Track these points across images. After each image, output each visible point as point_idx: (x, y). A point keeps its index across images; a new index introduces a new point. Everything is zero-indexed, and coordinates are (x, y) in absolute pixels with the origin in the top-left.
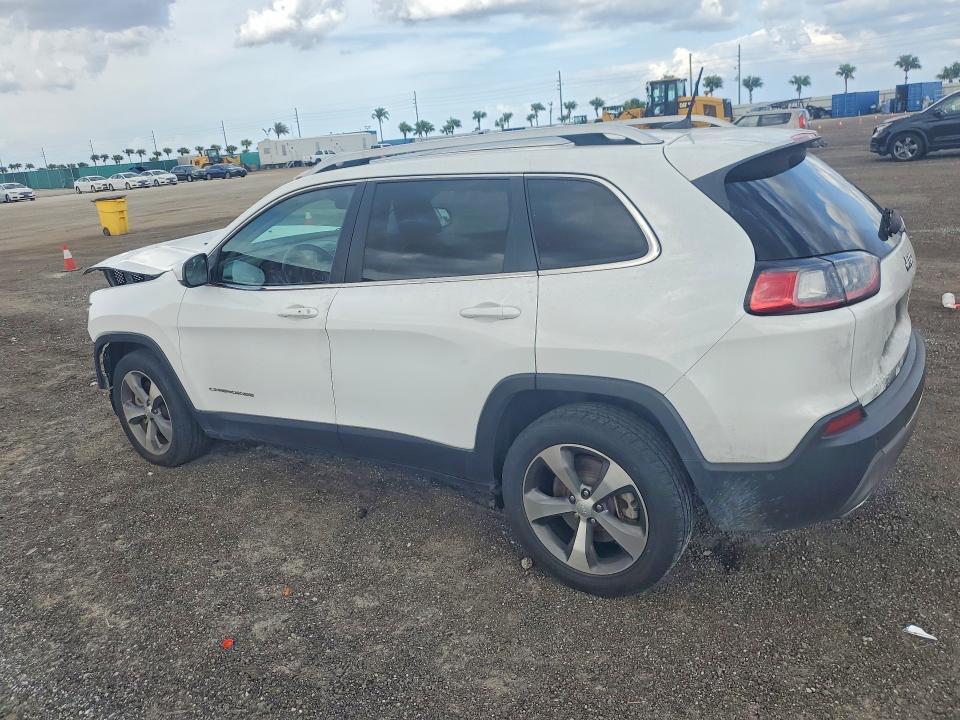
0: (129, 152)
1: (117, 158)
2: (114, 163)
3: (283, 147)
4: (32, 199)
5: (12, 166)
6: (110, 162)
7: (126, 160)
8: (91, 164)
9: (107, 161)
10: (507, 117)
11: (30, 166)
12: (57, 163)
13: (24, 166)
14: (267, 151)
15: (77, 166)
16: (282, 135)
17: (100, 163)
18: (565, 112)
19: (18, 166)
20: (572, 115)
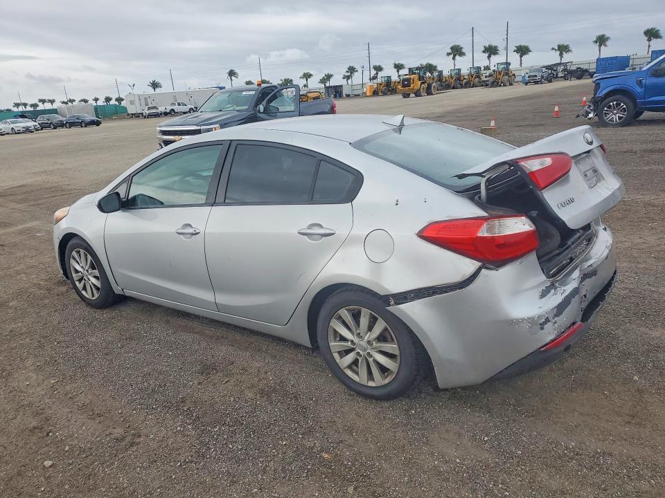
0: (43, 101)
1: (35, 106)
2: (32, 109)
3: (146, 99)
7: (41, 107)
10: (329, 77)
14: (132, 103)
16: (157, 90)
18: (373, 72)
20: (379, 76)
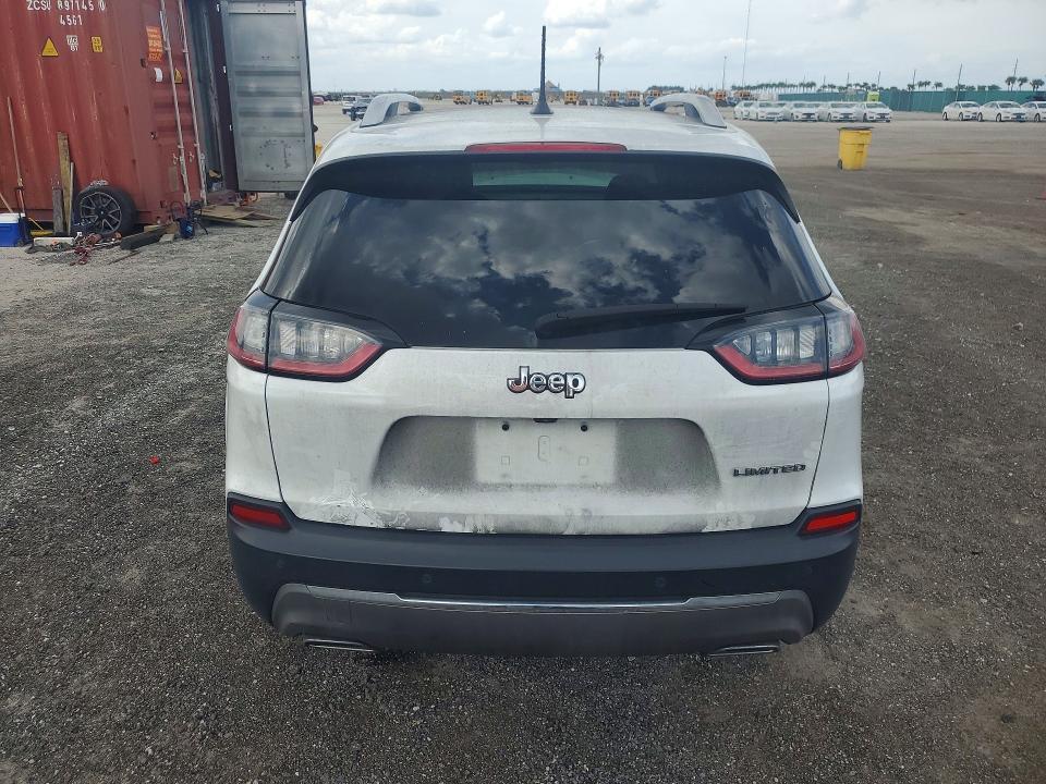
4: (888, 121)
5: (921, 84)
6: (1027, 87)
8: (1004, 87)
9: (1024, 84)
11: (939, 85)
12: (968, 84)
13: (933, 84)
15: (987, 89)
17: (1016, 87)
19: (927, 83)
